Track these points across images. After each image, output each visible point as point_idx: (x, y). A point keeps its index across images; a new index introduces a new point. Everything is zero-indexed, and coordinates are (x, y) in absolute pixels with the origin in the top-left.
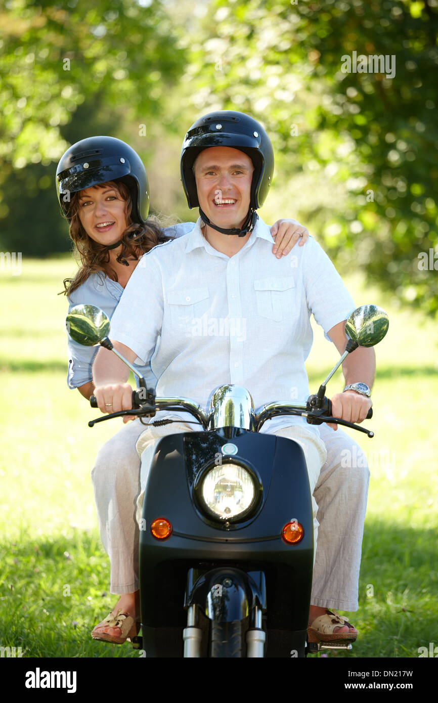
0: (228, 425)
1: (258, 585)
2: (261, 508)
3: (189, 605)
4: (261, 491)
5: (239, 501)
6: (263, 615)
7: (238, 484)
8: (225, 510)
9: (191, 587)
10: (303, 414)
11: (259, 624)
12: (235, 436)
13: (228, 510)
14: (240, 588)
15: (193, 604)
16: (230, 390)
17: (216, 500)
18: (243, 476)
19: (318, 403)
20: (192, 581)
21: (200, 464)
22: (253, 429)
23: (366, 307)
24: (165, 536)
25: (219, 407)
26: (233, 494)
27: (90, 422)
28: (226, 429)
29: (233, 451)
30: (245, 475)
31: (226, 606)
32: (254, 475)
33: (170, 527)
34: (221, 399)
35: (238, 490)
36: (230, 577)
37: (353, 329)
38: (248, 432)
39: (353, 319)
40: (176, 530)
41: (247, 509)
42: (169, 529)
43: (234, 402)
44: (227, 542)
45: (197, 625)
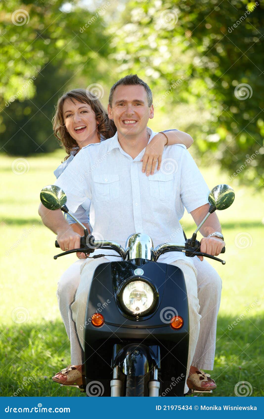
0: (138, 258)
1: (156, 355)
2: (158, 308)
3: (114, 366)
4: (158, 297)
5: (145, 303)
6: (158, 372)
7: (144, 293)
8: (136, 309)
9: (115, 355)
10: (183, 251)
11: (156, 377)
12: (142, 264)
13: (138, 309)
14: (144, 356)
15: (116, 366)
16: (139, 236)
17: (131, 302)
18: (147, 288)
19: (192, 244)
20: (116, 351)
21: (121, 281)
22: (153, 260)
23: (221, 186)
24: (100, 324)
25: (133, 247)
26: (141, 299)
27: (55, 256)
28: (137, 260)
29: (141, 273)
30: (148, 287)
31: (135, 366)
32: (154, 288)
33: (103, 319)
34: (134, 242)
35: (144, 297)
36: (138, 349)
37: (213, 199)
38: (150, 262)
39: (213, 193)
40: (106, 321)
41: (149, 308)
42: (102, 320)
43: (141, 244)
44: (137, 328)
45: (118, 378)
